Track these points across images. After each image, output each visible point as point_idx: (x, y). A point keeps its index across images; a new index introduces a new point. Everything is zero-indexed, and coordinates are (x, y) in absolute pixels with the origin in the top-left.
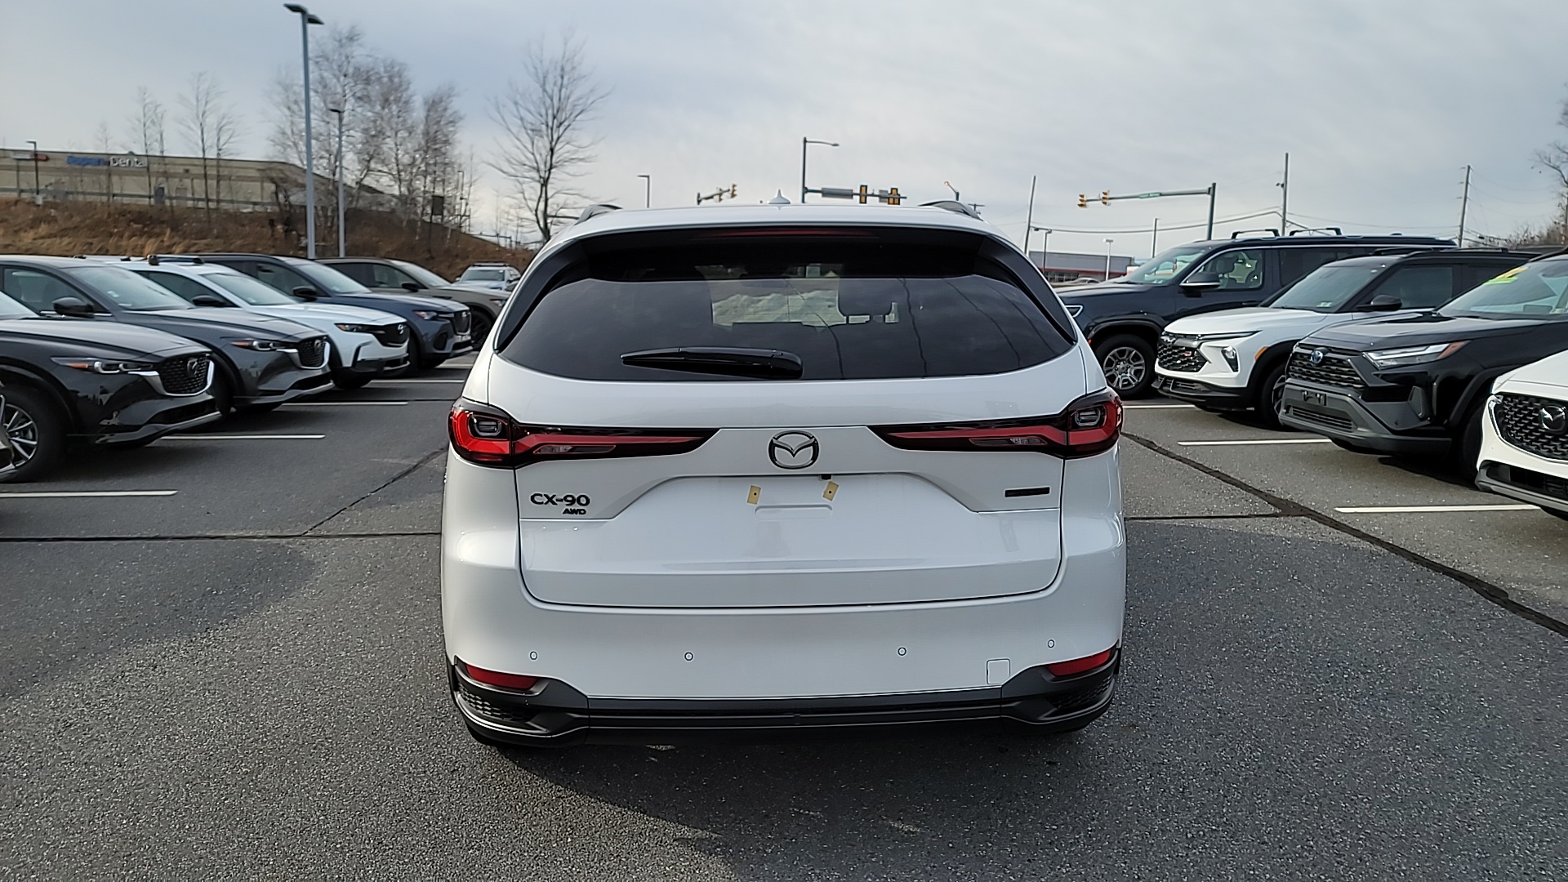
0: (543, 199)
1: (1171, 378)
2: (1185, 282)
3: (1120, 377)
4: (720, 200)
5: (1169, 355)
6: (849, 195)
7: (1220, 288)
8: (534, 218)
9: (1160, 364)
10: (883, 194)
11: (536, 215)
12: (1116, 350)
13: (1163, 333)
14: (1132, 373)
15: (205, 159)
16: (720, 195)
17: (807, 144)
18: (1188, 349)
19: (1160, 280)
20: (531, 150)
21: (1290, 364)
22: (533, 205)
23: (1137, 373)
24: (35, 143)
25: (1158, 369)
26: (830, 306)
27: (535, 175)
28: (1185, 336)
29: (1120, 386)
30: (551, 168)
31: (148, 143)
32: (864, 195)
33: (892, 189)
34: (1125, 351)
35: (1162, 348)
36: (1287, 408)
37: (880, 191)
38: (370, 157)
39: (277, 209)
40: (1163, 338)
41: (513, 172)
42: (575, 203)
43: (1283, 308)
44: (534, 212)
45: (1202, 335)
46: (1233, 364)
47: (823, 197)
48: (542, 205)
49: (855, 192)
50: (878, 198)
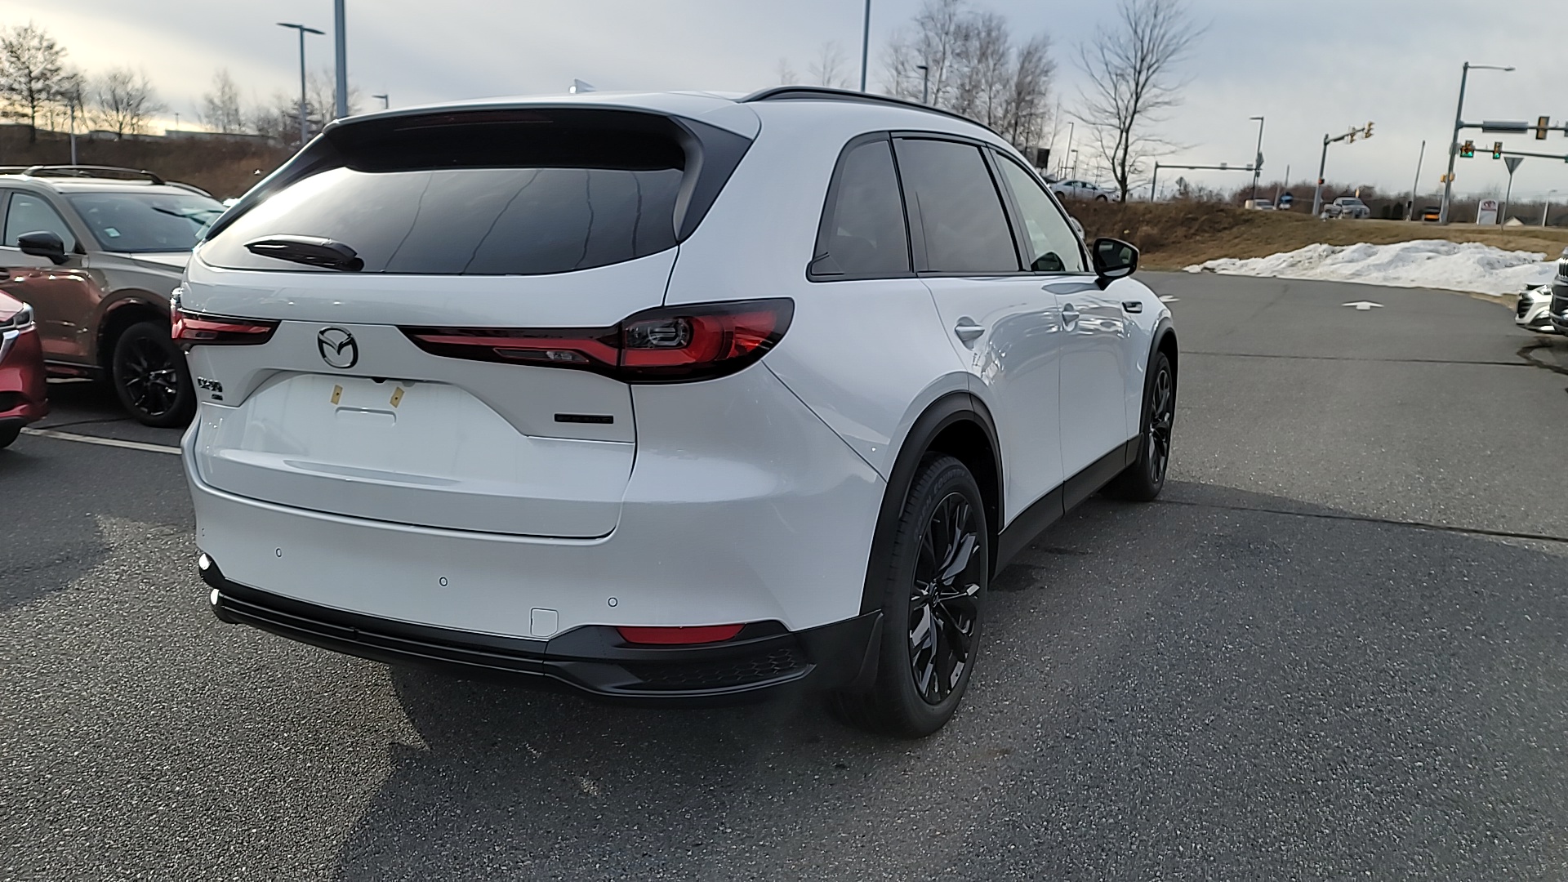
0: (1122, 146)
8: (1111, 166)
11: (1113, 164)
17: (1469, 70)
20: (1113, 96)
22: (1111, 153)
27: (1116, 122)
30: (1135, 112)
41: (1092, 119)
42: (1154, 149)
44: (1111, 161)
47: (1483, 131)
48: (1120, 153)
49: (1529, 125)
50: (1561, 132)
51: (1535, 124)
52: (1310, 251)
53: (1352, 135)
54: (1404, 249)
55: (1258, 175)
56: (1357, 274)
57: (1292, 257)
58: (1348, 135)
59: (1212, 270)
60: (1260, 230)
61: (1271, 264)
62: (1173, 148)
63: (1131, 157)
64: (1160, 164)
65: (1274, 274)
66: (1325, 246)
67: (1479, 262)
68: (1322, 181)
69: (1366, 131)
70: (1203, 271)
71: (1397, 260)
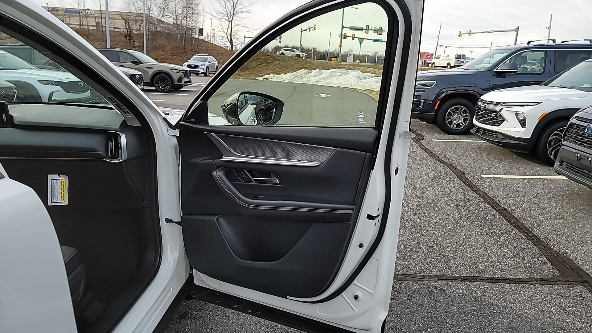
0: (230, 28)
1: (482, 128)
2: (497, 69)
3: (455, 122)
4: (310, 31)
5: (482, 114)
7: (517, 73)
8: (226, 36)
9: (477, 120)
10: (375, 29)
11: (227, 35)
12: (453, 107)
13: (479, 100)
14: (462, 120)
15: (101, 11)
18: (494, 111)
19: (482, 68)
20: (225, 7)
21: (567, 131)
22: (226, 30)
23: (465, 120)
24: (48, 4)
25: (475, 122)
27: (227, 18)
28: (492, 103)
29: (455, 127)
30: (234, 14)
31: (79, 3)
34: (459, 108)
35: (478, 110)
36: (562, 162)
37: (373, 28)
38: (163, 10)
39: (125, 30)
40: (479, 103)
41: (217, 16)
42: (242, 30)
43: (558, 87)
44: (226, 34)
45: (504, 103)
46: (523, 123)
47: (350, 30)
48: (229, 31)
49: (363, 28)
50: (373, 31)
51: (365, 28)
52: (301, 72)
53: (310, 29)
54: (332, 72)
55: (280, 42)
56: (317, 81)
57: (295, 74)
58: (308, 29)
59: (267, 79)
60: (283, 63)
61: (288, 77)
62: (249, 30)
63: (233, 32)
64: (245, 36)
65: (290, 81)
66: (306, 70)
67: (356, 77)
68: (301, 45)
69: (314, 28)
70: (264, 79)
71: (330, 76)
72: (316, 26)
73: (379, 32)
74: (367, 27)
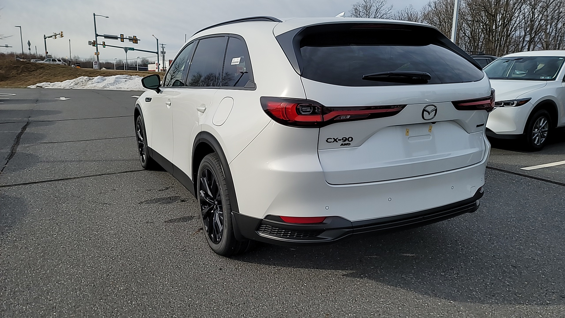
4: (56, 38)
6: (116, 38)
10: (130, 38)
16: (55, 36)
17: (95, 16)
26: (126, 81)
32: (122, 39)
33: (134, 36)
37: (129, 37)
47: (105, 38)
49: (118, 37)
50: (128, 40)
52: (81, 79)
54: (117, 78)
56: (104, 87)
57: (75, 81)
58: (53, 36)
59: (41, 87)
61: (67, 84)
65: (71, 88)
69: (60, 35)
70: (38, 87)
71: (116, 82)
72: (62, 33)
73: (134, 41)
74: (122, 35)
